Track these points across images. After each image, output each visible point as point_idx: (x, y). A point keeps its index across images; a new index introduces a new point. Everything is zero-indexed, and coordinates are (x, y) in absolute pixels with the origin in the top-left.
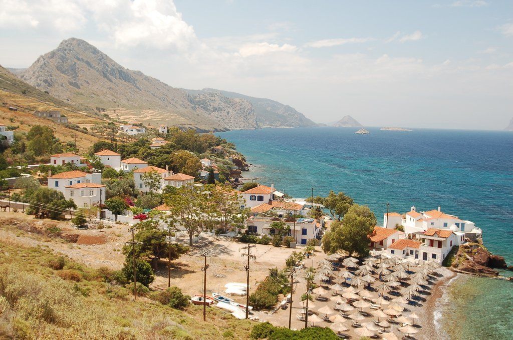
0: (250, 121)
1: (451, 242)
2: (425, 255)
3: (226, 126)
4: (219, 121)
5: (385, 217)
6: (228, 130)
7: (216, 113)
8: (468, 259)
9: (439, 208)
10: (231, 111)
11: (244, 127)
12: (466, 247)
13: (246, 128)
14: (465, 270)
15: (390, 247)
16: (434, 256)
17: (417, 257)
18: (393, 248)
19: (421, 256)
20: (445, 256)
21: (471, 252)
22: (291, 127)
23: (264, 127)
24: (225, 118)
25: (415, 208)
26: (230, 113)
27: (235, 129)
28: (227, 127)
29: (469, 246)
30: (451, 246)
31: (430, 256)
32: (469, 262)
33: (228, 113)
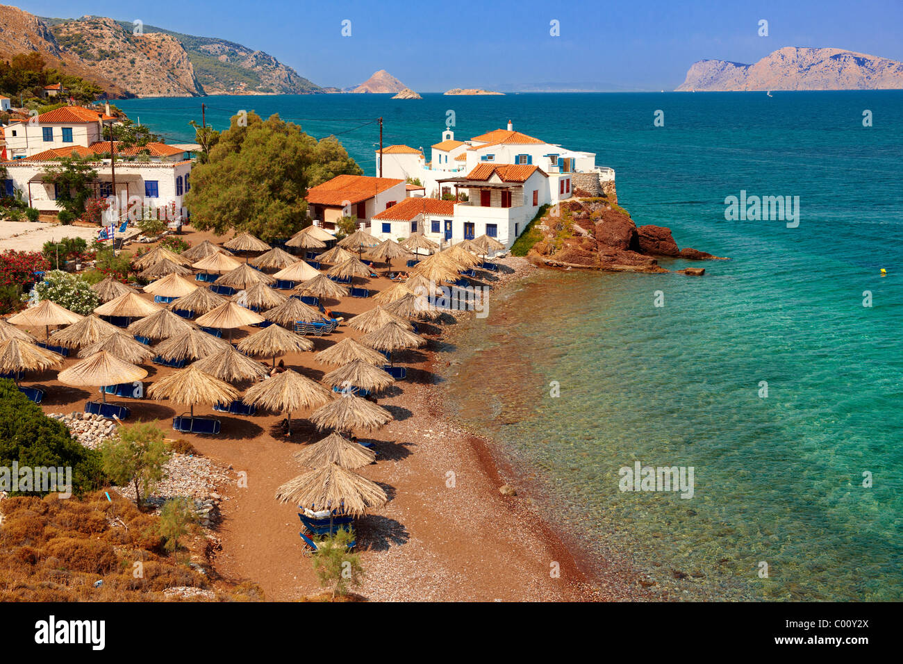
0: (183, 80)
1: (535, 193)
2: (469, 227)
3: (129, 88)
4: (115, 79)
5: (378, 155)
6: (133, 96)
7: (106, 63)
8: (578, 234)
9: (510, 126)
10: (138, 59)
11: (169, 91)
12: (575, 206)
13: (173, 94)
14: (570, 258)
15: (379, 217)
16: (491, 229)
17: (448, 235)
18: (385, 218)
19: (458, 233)
20: (521, 230)
21: (587, 217)
22: (270, 94)
23: (213, 94)
24: (126, 73)
25: (452, 134)
26: (138, 63)
27: (151, 96)
28: (133, 91)
29: (581, 202)
30: (535, 204)
31: (480, 231)
32: (581, 241)
33: (133, 62)
